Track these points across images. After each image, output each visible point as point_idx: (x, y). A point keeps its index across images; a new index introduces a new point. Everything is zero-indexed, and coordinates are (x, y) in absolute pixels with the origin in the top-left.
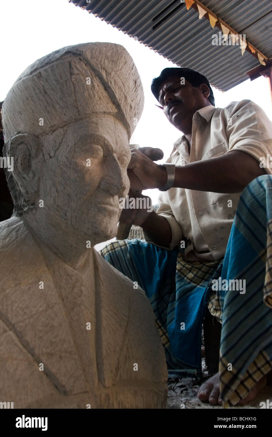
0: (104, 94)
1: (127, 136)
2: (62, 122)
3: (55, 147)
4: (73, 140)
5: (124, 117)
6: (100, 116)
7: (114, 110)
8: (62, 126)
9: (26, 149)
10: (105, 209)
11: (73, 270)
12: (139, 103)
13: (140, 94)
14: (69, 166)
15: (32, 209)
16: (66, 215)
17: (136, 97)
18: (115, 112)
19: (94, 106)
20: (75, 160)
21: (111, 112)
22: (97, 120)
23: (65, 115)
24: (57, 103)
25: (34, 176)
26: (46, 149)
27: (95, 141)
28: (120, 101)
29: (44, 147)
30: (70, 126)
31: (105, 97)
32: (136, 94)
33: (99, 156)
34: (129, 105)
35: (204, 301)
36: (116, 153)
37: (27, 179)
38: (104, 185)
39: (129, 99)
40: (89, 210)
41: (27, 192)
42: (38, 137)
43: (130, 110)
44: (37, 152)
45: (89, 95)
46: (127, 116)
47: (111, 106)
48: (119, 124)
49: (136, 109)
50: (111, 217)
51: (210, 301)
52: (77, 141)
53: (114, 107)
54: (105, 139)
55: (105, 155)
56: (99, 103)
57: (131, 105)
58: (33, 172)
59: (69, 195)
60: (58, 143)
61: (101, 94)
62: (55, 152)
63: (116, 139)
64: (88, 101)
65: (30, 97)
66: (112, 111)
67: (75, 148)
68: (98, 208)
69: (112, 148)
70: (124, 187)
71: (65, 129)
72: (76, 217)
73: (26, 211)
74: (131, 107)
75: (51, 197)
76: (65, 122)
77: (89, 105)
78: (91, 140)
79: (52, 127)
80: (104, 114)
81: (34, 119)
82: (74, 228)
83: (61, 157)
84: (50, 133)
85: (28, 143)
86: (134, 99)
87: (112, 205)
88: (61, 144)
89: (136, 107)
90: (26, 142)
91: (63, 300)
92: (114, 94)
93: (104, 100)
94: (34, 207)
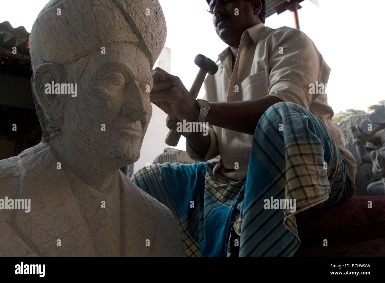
0: (125, 25)
1: (149, 64)
2: (84, 52)
3: (79, 75)
4: (95, 68)
5: (146, 46)
6: (121, 45)
7: (135, 40)
8: (85, 55)
9: (51, 77)
10: (127, 133)
11: (98, 192)
12: (161, 33)
13: (161, 24)
14: (91, 93)
15: (58, 135)
16: (89, 140)
17: (157, 27)
18: (137, 41)
19: (115, 36)
20: (97, 87)
21: (132, 41)
22: (119, 49)
23: (87, 44)
24: (79, 32)
25: (59, 103)
26: (70, 77)
27: (117, 68)
28: (141, 30)
29: (68, 76)
30: (93, 55)
31: (126, 27)
32: (157, 24)
33: (121, 83)
34: (150, 34)
35: (229, 221)
36: (137, 80)
37: (52, 106)
38: (126, 111)
39: (151, 29)
40: (111, 135)
41: (52, 119)
42: (62, 66)
43: (151, 39)
44: (61, 80)
45: (110, 25)
46: (149, 45)
47: (132, 36)
48: (141, 53)
49: (158, 39)
50: (132, 141)
51: (235, 220)
52: (99, 69)
53: (135, 37)
54: (126, 67)
55: (127, 82)
56: (120, 33)
57: (152, 35)
58: (58, 100)
59: (91, 121)
60: (82, 71)
61: (122, 24)
62: (79, 80)
63: (138, 67)
64: (109, 31)
65: (54, 27)
66: (134, 40)
67: (97, 76)
68: (120, 133)
69: (134, 75)
70: (144, 112)
71: (88, 59)
72: (99, 142)
73: (52, 137)
74: (152, 37)
75: (75, 123)
76: (88, 51)
77: (110, 35)
78: (113, 68)
79: (75, 56)
80: (126, 44)
81: (58, 49)
82: (97, 152)
83: (84, 84)
84: (74, 62)
85: (53, 72)
86: (155, 29)
87: (133, 130)
88: (84, 72)
89: (158, 36)
90: (51, 71)
91: (88, 221)
92: (135, 24)
93: (125, 30)
94: (60, 133)
